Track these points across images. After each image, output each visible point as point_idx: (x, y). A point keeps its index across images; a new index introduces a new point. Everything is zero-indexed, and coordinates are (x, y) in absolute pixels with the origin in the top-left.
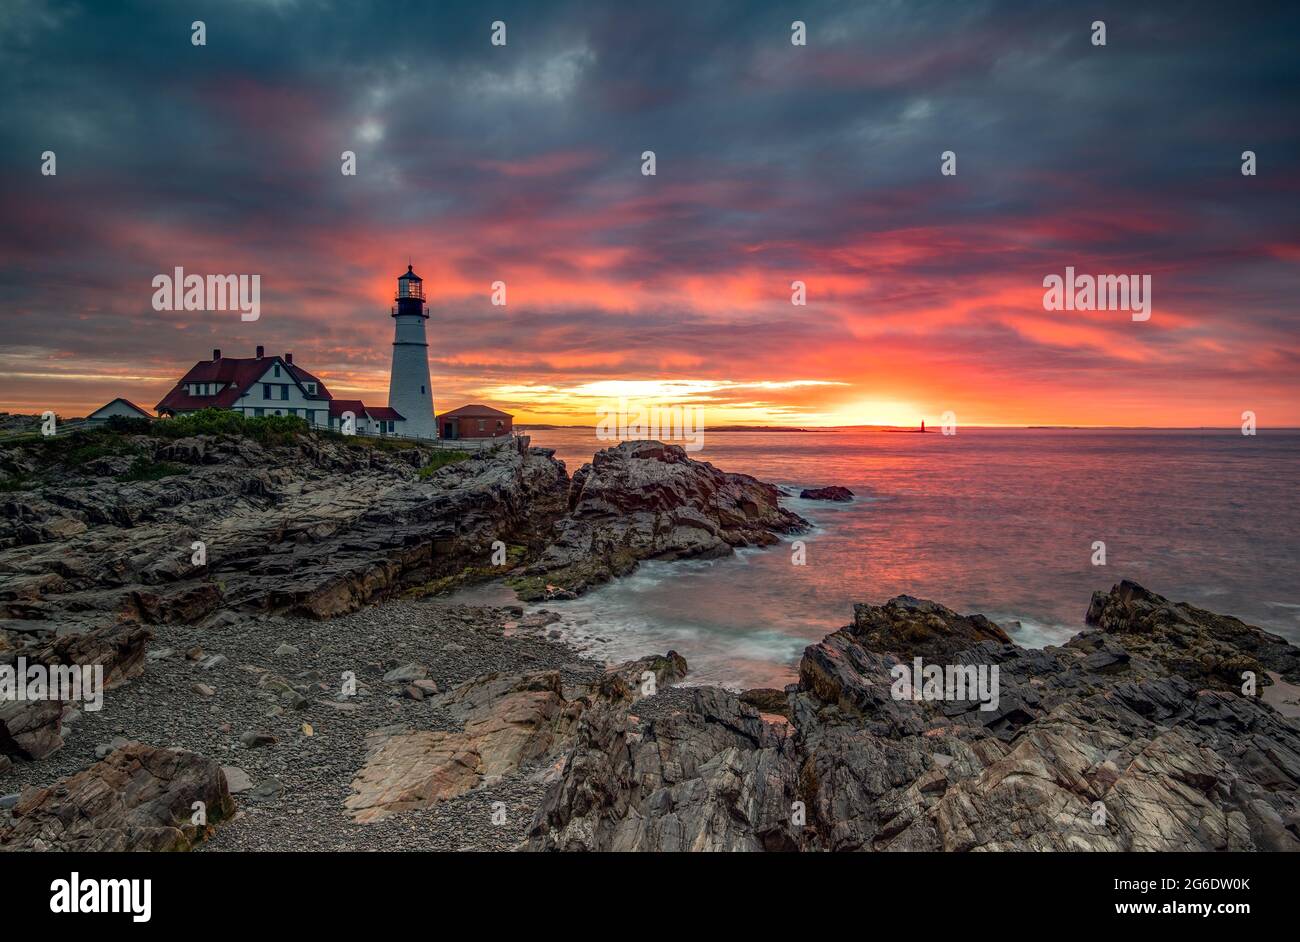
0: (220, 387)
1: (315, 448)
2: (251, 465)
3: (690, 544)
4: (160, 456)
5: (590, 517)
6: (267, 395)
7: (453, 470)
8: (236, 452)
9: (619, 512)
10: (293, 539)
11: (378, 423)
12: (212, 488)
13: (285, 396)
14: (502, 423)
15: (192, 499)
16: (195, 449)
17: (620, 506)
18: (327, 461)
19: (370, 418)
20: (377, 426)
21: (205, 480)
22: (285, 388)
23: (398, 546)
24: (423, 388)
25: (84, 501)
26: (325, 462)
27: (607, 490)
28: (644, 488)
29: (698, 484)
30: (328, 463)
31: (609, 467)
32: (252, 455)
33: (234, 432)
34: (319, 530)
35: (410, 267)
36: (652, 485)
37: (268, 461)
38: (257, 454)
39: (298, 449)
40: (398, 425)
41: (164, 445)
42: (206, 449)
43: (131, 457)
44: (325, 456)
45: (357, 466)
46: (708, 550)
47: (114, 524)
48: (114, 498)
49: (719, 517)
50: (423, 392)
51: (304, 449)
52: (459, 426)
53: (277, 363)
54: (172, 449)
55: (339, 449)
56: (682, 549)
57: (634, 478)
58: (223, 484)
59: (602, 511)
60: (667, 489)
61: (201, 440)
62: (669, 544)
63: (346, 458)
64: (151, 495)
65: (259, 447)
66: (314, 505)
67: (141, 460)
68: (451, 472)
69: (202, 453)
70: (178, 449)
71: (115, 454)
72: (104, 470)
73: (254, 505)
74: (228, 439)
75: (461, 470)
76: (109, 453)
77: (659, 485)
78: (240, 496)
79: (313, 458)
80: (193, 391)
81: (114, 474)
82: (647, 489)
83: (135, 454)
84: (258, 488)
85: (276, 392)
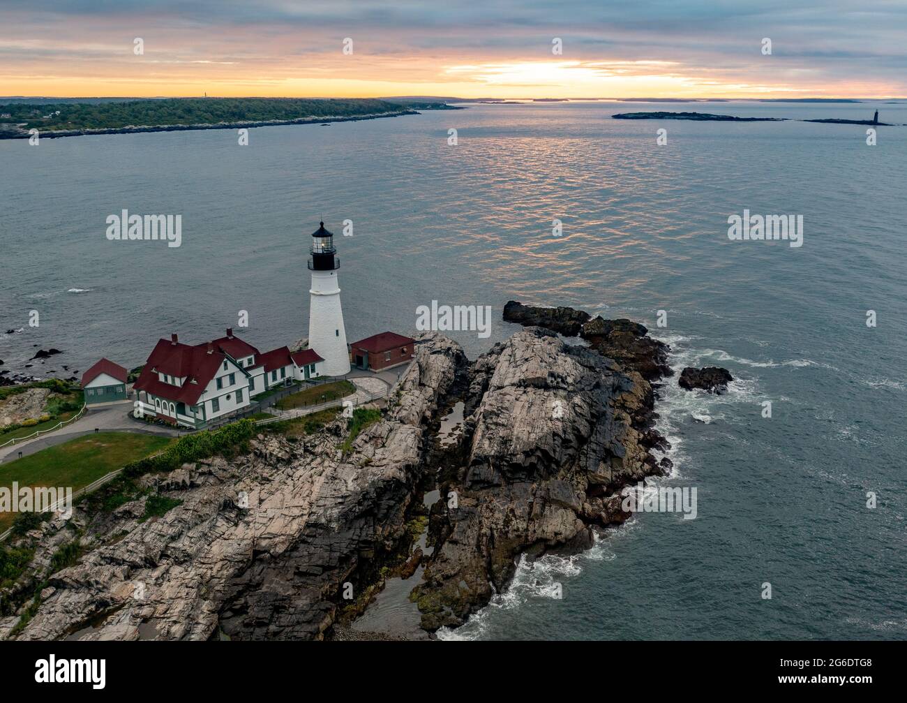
0: (184, 380)
1: (264, 451)
2: (222, 482)
3: (556, 534)
4: (161, 489)
5: (478, 487)
6: (220, 386)
7: (367, 439)
8: (210, 473)
9: (503, 483)
10: (261, 560)
11: (303, 368)
12: (200, 516)
13: (233, 381)
14: (405, 349)
15: (189, 529)
16: (184, 481)
17: (503, 474)
18: (273, 457)
19: (295, 364)
20: (302, 371)
21: (195, 511)
22: (232, 376)
23: (335, 568)
24: (337, 331)
25: (126, 556)
26: (271, 460)
27: (493, 456)
28: (524, 452)
29: (573, 429)
30: (274, 459)
31: (496, 424)
32: (221, 472)
33: (207, 457)
34: (277, 549)
35: (322, 224)
36: (531, 450)
37: (233, 476)
38: (224, 470)
39: (252, 455)
40: (318, 366)
41: (163, 480)
42: (191, 477)
43: (144, 498)
44: (271, 454)
45: (295, 456)
46: (570, 540)
47: (145, 567)
48: (142, 548)
49: (587, 477)
50: (337, 334)
51: (255, 453)
52: (369, 358)
53: (225, 360)
54: (168, 484)
55: (280, 442)
56: (549, 540)
57: (518, 438)
58: (206, 510)
59: (488, 482)
60: (544, 452)
61: (186, 469)
62: (539, 534)
63: (286, 451)
64: (164, 536)
65: (225, 463)
66: (270, 519)
67: (151, 499)
68: (366, 442)
69: (188, 483)
70: (172, 483)
71: (133, 500)
72: (128, 515)
73: (228, 520)
74: (203, 463)
75: (374, 437)
76: (130, 499)
77: (538, 448)
78: (219, 514)
79: (263, 457)
80: (161, 378)
81: (135, 517)
82: (527, 454)
83: (145, 495)
84: (229, 504)
85: (226, 381)
